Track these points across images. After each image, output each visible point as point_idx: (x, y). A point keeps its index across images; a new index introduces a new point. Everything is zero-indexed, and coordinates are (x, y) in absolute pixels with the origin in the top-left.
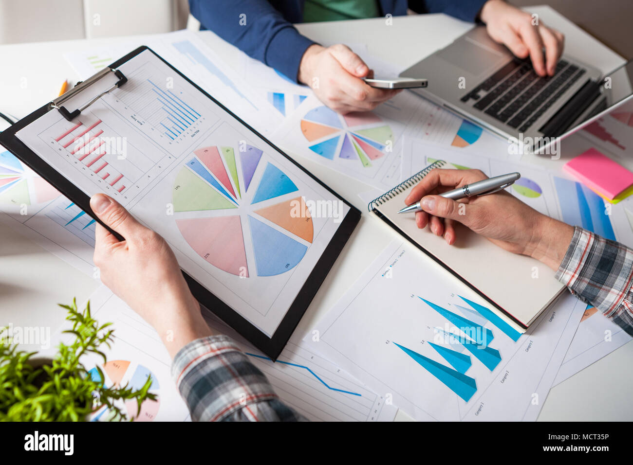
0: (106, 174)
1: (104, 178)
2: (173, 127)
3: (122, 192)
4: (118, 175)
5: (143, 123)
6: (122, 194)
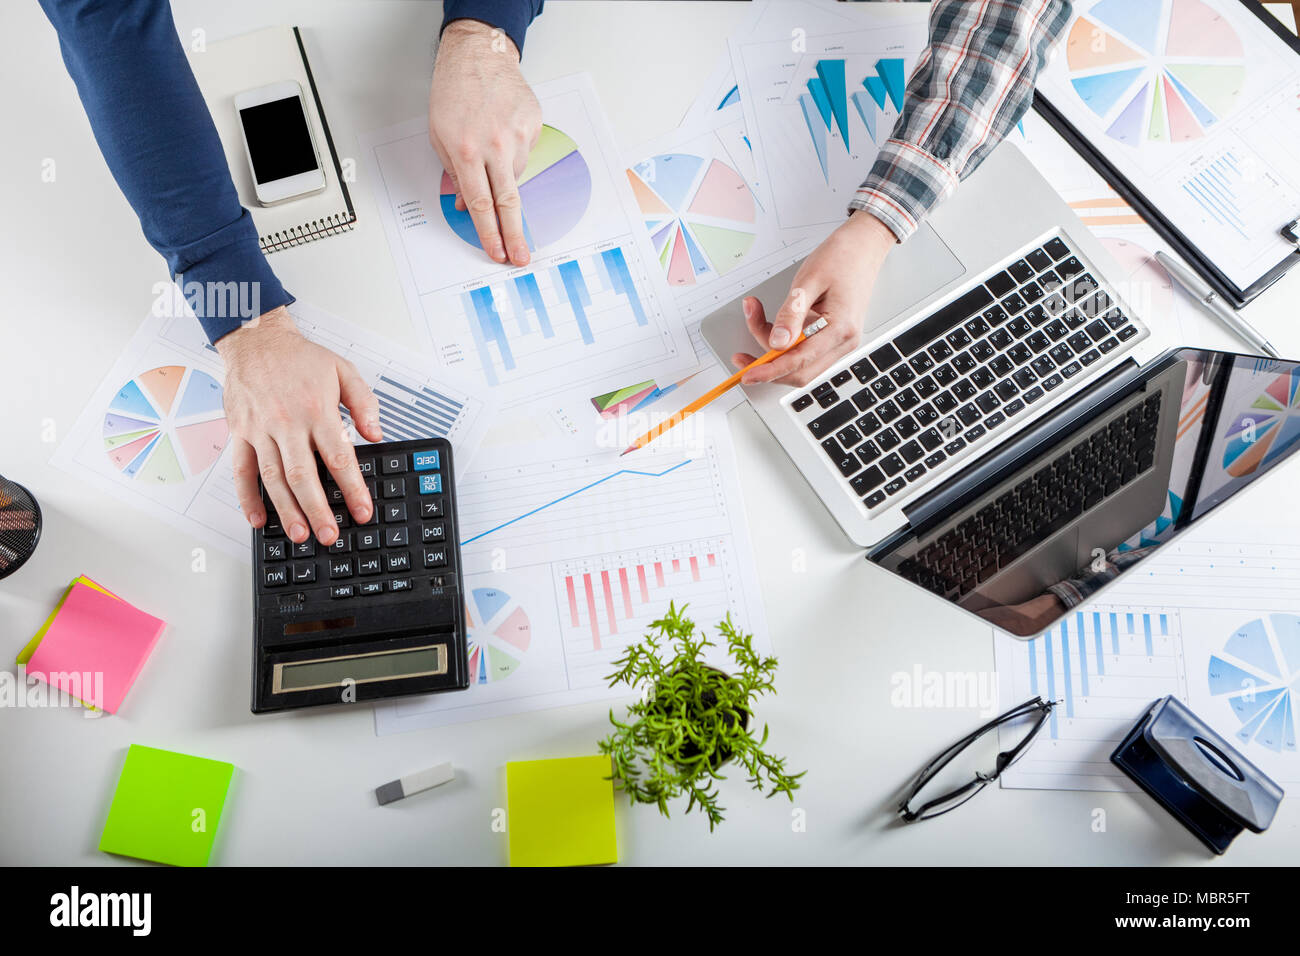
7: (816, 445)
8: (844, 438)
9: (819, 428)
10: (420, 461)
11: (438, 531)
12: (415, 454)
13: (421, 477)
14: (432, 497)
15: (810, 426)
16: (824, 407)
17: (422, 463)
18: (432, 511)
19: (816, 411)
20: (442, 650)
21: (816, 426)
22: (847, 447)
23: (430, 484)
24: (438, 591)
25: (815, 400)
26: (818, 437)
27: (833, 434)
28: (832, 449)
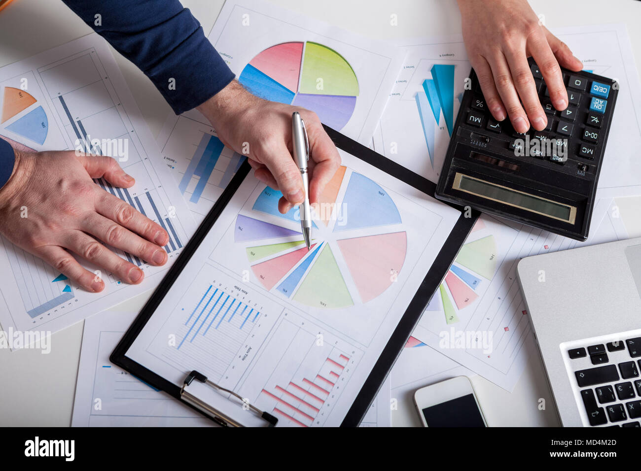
0: (331, 375)
1: (338, 376)
2: (241, 314)
3: (349, 357)
4: (329, 364)
5: (248, 348)
6: (351, 356)
7: (576, 391)
8: (601, 394)
9: (583, 378)
10: (596, 88)
11: (594, 136)
12: (594, 83)
13: (594, 98)
14: (597, 114)
15: (577, 374)
16: (594, 363)
17: (597, 90)
18: (594, 122)
19: (585, 363)
20: (574, 210)
21: (582, 375)
22: (601, 402)
23: (598, 105)
24: (581, 174)
25: (588, 356)
26: (580, 384)
27: (593, 387)
28: (587, 398)
